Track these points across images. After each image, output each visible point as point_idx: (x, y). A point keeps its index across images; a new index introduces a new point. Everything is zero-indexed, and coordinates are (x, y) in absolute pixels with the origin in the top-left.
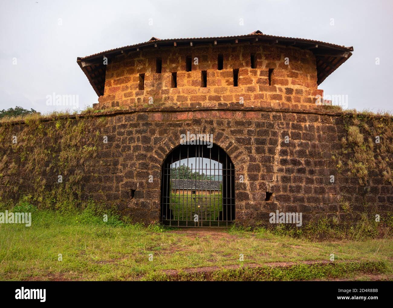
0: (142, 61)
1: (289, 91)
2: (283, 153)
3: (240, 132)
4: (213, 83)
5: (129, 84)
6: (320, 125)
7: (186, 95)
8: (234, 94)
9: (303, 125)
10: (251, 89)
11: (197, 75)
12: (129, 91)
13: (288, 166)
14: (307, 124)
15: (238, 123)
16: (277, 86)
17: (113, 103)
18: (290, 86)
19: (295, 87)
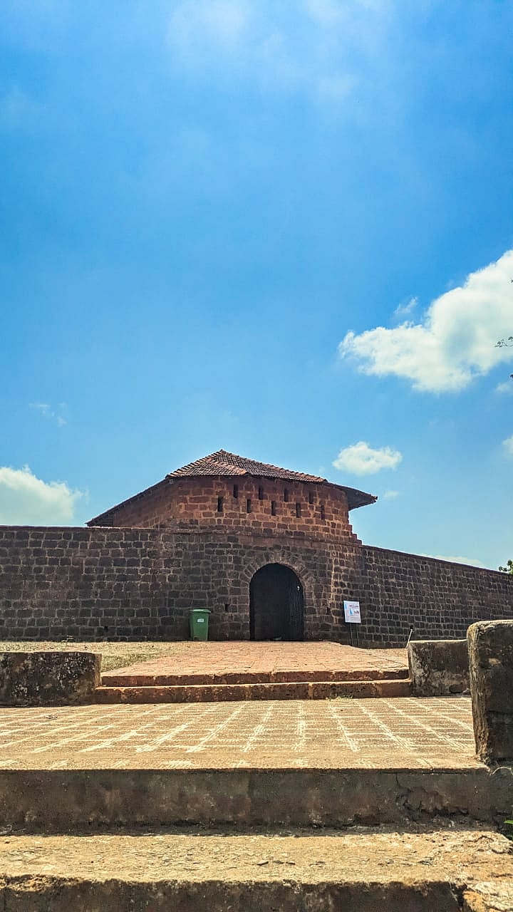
0: (221, 484)
1: (334, 525)
2: (336, 577)
3: (309, 558)
4: (281, 513)
5: (207, 504)
6: (354, 555)
7: (260, 521)
8: (297, 524)
9: (345, 554)
10: (310, 521)
11: (267, 504)
12: (208, 510)
13: (345, 588)
14: (348, 554)
15: (308, 551)
16: (327, 520)
17: (191, 521)
18: (334, 521)
19: (337, 522)
